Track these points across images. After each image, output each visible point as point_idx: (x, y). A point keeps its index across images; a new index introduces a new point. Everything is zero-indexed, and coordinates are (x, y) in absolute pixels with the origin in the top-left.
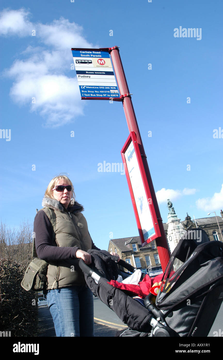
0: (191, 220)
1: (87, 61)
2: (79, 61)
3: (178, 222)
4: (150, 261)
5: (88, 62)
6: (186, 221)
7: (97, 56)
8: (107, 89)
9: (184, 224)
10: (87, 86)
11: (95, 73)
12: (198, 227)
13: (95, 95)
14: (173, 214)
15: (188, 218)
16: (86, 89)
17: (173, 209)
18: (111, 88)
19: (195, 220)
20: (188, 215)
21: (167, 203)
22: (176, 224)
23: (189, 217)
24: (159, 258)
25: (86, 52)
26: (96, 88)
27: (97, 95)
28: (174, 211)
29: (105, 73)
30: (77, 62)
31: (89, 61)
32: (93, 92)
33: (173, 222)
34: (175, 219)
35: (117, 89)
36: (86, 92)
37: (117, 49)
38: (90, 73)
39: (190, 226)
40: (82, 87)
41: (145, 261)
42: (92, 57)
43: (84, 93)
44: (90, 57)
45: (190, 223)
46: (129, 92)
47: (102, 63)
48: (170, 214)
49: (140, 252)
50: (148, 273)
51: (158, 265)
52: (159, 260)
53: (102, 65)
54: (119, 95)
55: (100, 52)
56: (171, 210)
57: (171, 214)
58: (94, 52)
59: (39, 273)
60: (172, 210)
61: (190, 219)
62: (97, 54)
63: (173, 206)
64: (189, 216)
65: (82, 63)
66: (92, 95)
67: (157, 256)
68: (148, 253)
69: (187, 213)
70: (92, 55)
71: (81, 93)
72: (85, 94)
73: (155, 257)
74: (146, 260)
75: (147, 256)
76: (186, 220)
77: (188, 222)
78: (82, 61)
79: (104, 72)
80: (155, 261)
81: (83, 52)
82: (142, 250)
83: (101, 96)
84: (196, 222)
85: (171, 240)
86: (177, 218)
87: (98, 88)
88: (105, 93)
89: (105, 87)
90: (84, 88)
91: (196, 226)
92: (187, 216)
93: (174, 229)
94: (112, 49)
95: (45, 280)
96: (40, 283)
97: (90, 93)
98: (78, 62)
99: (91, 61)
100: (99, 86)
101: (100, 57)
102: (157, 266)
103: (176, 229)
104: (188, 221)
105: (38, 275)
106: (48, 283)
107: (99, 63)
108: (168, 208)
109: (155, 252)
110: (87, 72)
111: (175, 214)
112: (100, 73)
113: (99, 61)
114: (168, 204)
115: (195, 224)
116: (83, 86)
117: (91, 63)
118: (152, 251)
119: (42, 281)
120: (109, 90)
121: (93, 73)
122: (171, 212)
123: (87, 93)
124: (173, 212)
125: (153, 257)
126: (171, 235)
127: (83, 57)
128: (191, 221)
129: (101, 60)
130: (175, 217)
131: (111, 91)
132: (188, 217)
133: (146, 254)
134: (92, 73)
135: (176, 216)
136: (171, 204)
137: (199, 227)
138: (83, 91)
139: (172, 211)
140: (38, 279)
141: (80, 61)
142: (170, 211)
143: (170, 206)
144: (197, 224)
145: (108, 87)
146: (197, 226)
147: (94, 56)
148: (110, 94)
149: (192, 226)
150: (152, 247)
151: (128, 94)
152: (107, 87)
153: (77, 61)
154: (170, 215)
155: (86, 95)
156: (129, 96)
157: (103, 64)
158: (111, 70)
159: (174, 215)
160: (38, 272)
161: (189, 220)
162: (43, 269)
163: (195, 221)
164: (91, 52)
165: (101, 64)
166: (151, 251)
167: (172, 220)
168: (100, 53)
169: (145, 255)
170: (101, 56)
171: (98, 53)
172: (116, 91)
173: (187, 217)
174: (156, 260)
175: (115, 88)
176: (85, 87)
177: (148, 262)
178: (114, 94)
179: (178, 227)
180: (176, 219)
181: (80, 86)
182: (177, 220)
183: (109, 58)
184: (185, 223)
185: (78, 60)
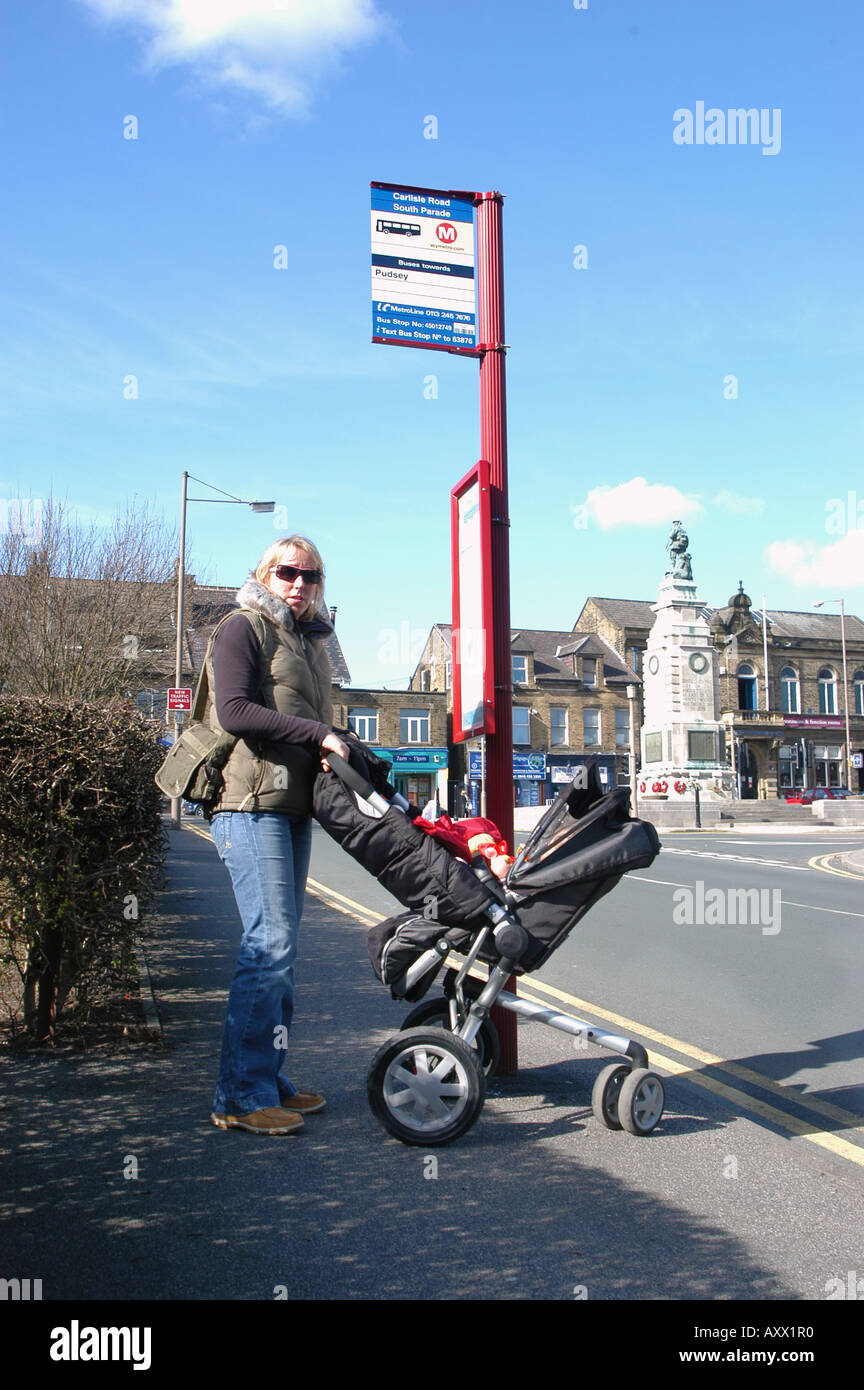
0: (751, 609)
1: (407, 227)
2: (386, 224)
3: (694, 611)
4: (567, 731)
5: (410, 230)
6: (732, 609)
7: (438, 213)
8: (445, 319)
9: (721, 620)
10: (394, 305)
11: (422, 266)
12: (770, 640)
13: (410, 335)
14: (684, 578)
15: (741, 601)
16: (389, 314)
17: (687, 559)
18: (459, 317)
19: (764, 614)
20: (742, 590)
21: (671, 535)
22: (685, 618)
23: (745, 596)
24: (600, 726)
25: (411, 198)
26: (416, 312)
27: (417, 335)
28: (689, 569)
29: (449, 270)
30: (380, 228)
31: (413, 228)
32: (406, 324)
33: (676, 606)
34: (685, 597)
35: (472, 322)
36: (389, 321)
37: (498, 200)
38: (410, 264)
39: (741, 631)
40: (379, 306)
41: (548, 724)
42: (425, 215)
43: (383, 325)
44: (419, 214)
45: (745, 622)
46: (502, 340)
47: (447, 237)
48: (671, 576)
49: (538, 690)
50: (548, 771)
51: (592, 750)
52: (599, 731)
53: (445, 244)
54: (474, 341)
55: (449, 201)
56: (679, 562)
57: (677, 576)
58: (431, 200)
59: (207, 764)
60: (683, 562)
61: (747, 605)
62: (440, 208)
63: (688, 550)
64: (744, 592)
65: (393, 230)
66: (401, 333)
67: (594, 717)
68: (566, 700)
69: (741, 583)
70: (423, 210)
71: (376, 325)
72: (384, 329)
73: (584, 719)
74: (551, 721)
75: (557, 709)
76: (730, 606)
77: (735, 617)
78: (395, 226)
79: (448, 265)
80: (584, 734)
81: (403, 197)
82: (546, 686)
83: (427, 337)
84: (768, 622)
85: (654, 671)
86: (695, 598)
87: (422, 313)
88: (436, 331)
89: (440, 311)
90: (384, 309)
91: (762, 636)
92: (738, 593)
93: (673, 635)
94: (484, 198)
95: (217, 783)
96: (207, 787)
97: (398, 327)
98: (384, 227)
99: (417, 228)
100: (424, 309)
101: (445, 218)
102: (588, 753)
103: (683, 635)
104: (740, 613)
105: (202, 768)
106: (224, 790)
107: (441, 237)
108: (668, 554)
109: (591, 701)
110: (401, 262)
111: (689, 578)
112: (437, 268)
113: (442, 229)
114: (674, 538)
115: (760, 629)
116: (383, 304)
117: (417, 233)
118: (582, 696)
119: (211, 784)
120: (450, 322)
121: (418, 265)
122: (678, 569)
123: (391, 327)
124: (684, 573)
125: (580, 718)
126: (660, 654)
127: (399, 212)
128: (748, 614)
129: (447, 226)
130: (687, 592)
131: (456, 325)
132: (742, 598)
133: (556, 699)
134: (414, 265)
135: (692, 589)
136: (684, 541)
137: (774, 642)
138: (379, 319)
139: (682, 567)
140: (202, 777)
141: (389, 225)
142: (674, 564)
143: (680, 546)
144: (768, 628)
145: (450, 312)
146: (767, 636)
147: (429, 212)
148: (451, 334)
149: (749, 632)
150: (582, 679)
151: (499, 345)
152: (446, 312)
153: (380, 223)
154: (671, 581)
155: (388, 332)
156: (502, 352)
157: (449, 241)
158: (469, 262)
159: (686, 583)
160: (204, 762)
161: (743, 610)
162: (217, 756)
163: (765, 616)
164: (423, 200)
165: (443, 240)
166: (575, 694)
167: (673, 601)
168: (447, 203)
169: (552, 705)
170: (448, 214)
171: (442, 203)
172: (470, 328)
173: (738, 597)
174: (589, 730)
175: (467, 318)
176: (387, 308)
177: (558, 729)
178: (463, 335)
179: (692, 629)
180: (688, 600)
181: (375, 304)
182: (694, 603)
183: (472, 223)
184: (726, 617)
185: (383, 221)
